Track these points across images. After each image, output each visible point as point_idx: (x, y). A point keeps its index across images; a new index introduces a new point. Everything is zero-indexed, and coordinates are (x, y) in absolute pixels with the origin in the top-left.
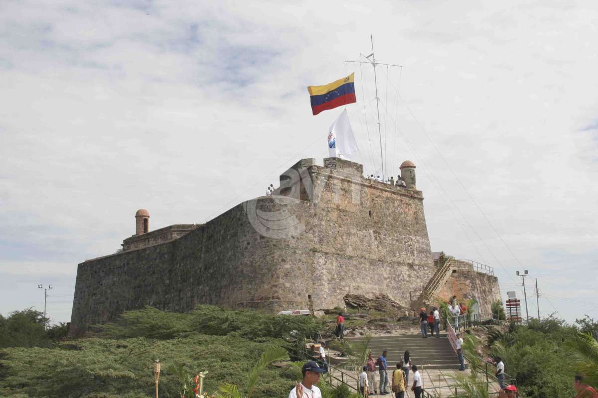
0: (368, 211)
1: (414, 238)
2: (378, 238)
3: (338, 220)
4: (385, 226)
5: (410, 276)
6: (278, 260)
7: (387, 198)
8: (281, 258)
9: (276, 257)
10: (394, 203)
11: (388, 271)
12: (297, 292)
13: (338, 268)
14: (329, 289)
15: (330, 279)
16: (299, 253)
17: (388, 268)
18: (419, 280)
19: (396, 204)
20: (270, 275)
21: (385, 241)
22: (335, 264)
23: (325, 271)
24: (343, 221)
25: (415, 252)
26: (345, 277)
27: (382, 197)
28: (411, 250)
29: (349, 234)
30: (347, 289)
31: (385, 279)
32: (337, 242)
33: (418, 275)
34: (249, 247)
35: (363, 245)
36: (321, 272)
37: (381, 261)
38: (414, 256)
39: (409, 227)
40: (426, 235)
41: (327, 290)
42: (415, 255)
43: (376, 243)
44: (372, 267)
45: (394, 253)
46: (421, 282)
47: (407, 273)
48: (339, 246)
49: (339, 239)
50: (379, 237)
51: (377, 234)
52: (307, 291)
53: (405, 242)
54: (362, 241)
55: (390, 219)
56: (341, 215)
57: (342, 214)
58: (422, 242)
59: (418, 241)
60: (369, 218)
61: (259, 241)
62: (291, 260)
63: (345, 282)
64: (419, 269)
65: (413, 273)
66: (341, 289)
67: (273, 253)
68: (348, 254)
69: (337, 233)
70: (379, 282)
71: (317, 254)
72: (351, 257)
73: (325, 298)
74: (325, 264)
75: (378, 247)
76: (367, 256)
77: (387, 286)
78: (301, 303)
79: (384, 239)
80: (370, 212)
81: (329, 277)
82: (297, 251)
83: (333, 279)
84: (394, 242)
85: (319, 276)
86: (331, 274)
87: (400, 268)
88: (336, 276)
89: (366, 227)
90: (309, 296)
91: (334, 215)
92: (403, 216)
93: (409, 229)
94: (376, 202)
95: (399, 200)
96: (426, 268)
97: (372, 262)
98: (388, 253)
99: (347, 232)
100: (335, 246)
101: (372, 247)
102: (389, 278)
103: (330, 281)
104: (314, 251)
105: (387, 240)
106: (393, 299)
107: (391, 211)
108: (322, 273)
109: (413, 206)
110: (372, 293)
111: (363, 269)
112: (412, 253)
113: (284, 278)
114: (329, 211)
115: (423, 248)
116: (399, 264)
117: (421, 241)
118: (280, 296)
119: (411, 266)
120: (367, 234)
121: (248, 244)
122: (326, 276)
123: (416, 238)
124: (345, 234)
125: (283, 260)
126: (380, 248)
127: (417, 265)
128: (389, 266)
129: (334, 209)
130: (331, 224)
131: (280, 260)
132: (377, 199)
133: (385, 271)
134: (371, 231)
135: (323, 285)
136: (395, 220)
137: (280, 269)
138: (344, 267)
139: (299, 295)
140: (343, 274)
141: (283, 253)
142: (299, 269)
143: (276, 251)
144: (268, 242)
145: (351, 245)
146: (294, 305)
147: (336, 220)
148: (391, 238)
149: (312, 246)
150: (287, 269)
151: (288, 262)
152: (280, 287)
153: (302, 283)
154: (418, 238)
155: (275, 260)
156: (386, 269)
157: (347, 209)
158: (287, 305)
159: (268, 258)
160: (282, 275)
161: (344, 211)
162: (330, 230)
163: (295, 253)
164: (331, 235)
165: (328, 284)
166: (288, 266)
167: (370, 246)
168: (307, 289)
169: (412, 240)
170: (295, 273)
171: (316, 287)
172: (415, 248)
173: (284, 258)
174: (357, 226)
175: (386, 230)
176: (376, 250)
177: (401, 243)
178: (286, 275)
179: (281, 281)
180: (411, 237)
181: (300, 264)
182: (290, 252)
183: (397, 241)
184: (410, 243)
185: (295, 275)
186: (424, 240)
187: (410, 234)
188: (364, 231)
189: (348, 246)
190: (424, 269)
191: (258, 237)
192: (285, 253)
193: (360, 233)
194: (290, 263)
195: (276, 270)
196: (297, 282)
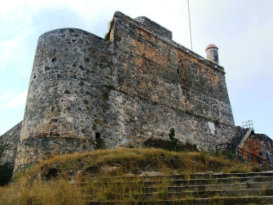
0: (176, 68)
2: (186, 94)
3: (142, 66)
4: (193, 85)
5: (216, 132)
6: (62, 92)
7: (195, 64)
8: (65, 90)
9: (59, 89)
10: (200, 69)
11: (195, 124)
12: (80, 128)
13: (140, 112)
14: (127, 130)
15: (128, 120)
16: (87, 85)
18: (223, 137)
19: (203, 71)
20: (50, 108)
21: (193, 98)
23: (122, 111)
24: (149, 69)
25: (220, 113)
26: (148, 122)
27: (190, 62)
28: (217, 111)
29: (155, 83)
30: (150, 133)
31: (193, 130)
32: (140, 87)
33: (223, 132)
35: (170, 97)
36: (116, 110)
37: (189, 114)
38: (219, 116)
40: (228, 102)
41: (124, 132)
42: (221, 116)
43: (184, 97)
44: (179, 118)
45: (201, 110)
46: (226, 138)
47: (214, 129)
48: (143, 91)
49: (144, 84)
50: (187, 93)
51: (185, 90)
52: (94, 128)
53: (211, 104)
54: (169, 92)
55: (198, 81)
56: (146, 64)
58: (225, 107)
59: (222, 105)
60: (177, 75)
61: (44, 72)
62: (76, 92)
63: (148, 127)
64: (223, 127)
65: (219, 130)
66: (142, 133)
67: (57, 85)
68: (154, 100)
69: (141, 78)
71: (112, 91)
72: (155, 104)
73: (120, 140)
74: (122, 104)
75: (185, 102)
76: (174, 106)
77: (195, 137)
78: (84, 141)
79: (192, 96)
80: (178, 70)
81: (128, 118)
82: (85, 83)
83: (133, 121)
84: (201, 101)
85: (114, 115)
86: (131, 116)
87: (207, 124)
88: (136, 118)
89: (173, 81)
90: (98, 135)
91: (139, 61)
92: (209, 82)
93: (214, 93)
94: (184, 63)
95: (205, 68)
96: (229, 128)
97: (179, 113)
98: (195, 109)
99: (153, 80)
100: (138, 90)
101: (180, 100)
102: (196, 130)
104: (111, 88)
105: (194, 97)
107: (198, 75)
108: (118, 112)
109: (218, 77)
111: (170, 117)
112: (218, 113)
113: (67, 111)
114: (132, 56)
115: (226, 112)
116: (206, 119)
117: (224, 105)
118: (60, 132)
119: (217, 123)
120: (175, 88)
122: (124, 117)
123: (220, 102)
124: (150, 82)
125: (67, 92)
126: (188, 103)
127: (222, 123)
128: (196, 120)
129: (139, 56)
130: (135, 68)
131: (63, 92)
132: (185, 61)
133: (192, 124)
134: (179, 86)
135: (118, 124)
136: (202, 83)
137: (62, 101)
138: (147, 111)
139: (83, 131)
140: (145, 118)
141: (68, 85)
142: (86, 102)
143: (60, 82)
144: (53, 72)
145: (157, 93)
146: (75, 143)
147: (140, 66)
148: (198, 97)
149: (108, 82)
150: (71, 101)
151: (72, 94)
152: (60, 122)
153: (88, 118)
154: (222, 102)
155: (58, 92)
156: (193, 122)
157: (154, 60)
158: (66, 142)
159: (51, 90)
160: (64, 108)
161: (150, 61)
162: (133, 74)
163: (82, 84)
164: (133, 78)
165: (126, 125)
166: (72, 98)
167: (177, 98)
168: (94, 125)
169: (217, 103)
170: (80, 106)
171: (108, 125)
172: (219, 110)
173: (69, 89)
174: (164, 77)
175: (193, 88)
176: (184, 104)
177: (208, 103)
178: (69, 109)
179: (63, 115)
180: (216, 100)
181: (88, 98)
182: (76, 83)
183: (204, 100)
184: (215, 104)
185: (80, 109)
186: (227, 105)
187: (215, 97)
188: (172, 85)
189: (154, 93)
190: (228, 128)
191: (43, 69)
192: (71, 84)
193: (167, 85)
194: (75, 95)
195: (57, 103)
196: (82, 116)
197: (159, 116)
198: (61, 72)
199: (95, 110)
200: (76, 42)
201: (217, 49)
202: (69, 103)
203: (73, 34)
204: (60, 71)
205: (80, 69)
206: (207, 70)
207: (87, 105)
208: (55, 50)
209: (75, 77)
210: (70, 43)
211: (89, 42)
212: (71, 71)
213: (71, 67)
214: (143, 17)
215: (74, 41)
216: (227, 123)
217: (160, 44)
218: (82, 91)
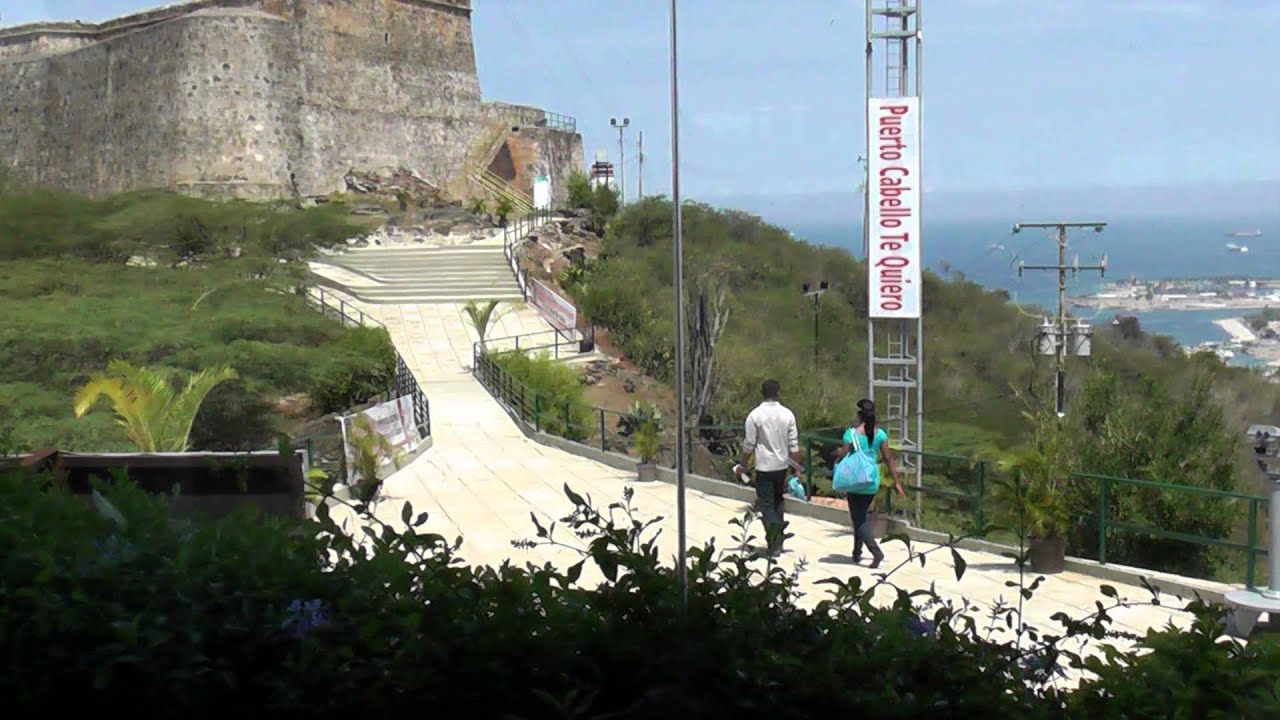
0: (383, 34)
1: (453, 76)
2: (398, 78)
3: (336, 49)
4: (410, 58)
5: (445, 138)
6: (244, 117)
8: (248, 114)
9: (240, 112)
10: (424, 19)
11: (412, 132)
12: (273, 170)
13: (337, 130)
14: (322, 162)
15: (324, 147)
16: (275, 107)
17: (413, 127)
18: (459, 145)
19: (428, 21)
20: (230, 141)
21: (409, 83)
22: (331, 122)
23: (315, 135)
24: (345, 51)
25: (456, 99)
26: (347, 144)
27: (408, 10)
28: (449, 96)
29: (353, 74)
30: (350, 162)
31: (408, 144)
32: (334, 87)
33: (459, 135)
34: (195, 92)
35: (374, 90)
36: (309, 136)
37: (403, 115)
38: (453, 105)
39: (447, 58)
41: (319, 165)
42: (456, 104)
43: (395, 85)
44: (387, 127)
45: (422, 101)
47: (442, 133)
48: (337, 93)
49: (337, 79)
50: (400, 76)
51: (397, 72)
52: (289, 168)
53: (440, 84)
54: (373, 84)
55: (418, 45)
56: (340, 42)
57: (341, 39)
58: (467, 82)
59: (461, 81)
60: (385, 45)
61: (212, 84)
62: (263, 118)
63: (347, 152)
64: (460, 126)
65: (450, 132)
66: (340, 163)
67: (235, 106)
68: (352, 105)
69: (335, 71)
70: (398, 149)
71: (303, 108)
72: (354, 112)
73: (316, 178)
74: (316, 124)
75: (397, 93)
76: (380, 108)
77: (411, 155)
78: (280, 187)
79: (408, 78)
80: (386, 36)
81: (323, 144)
82: (273, 103)
83: (328, 148)
84: (423, 84)
85: (308, 143)
86: (326, 139)
87: (431, 127)
88: (332, 142)
89: (379, 61)
90: (293, 176)
91: (330, 42)
92: (438, 39)
93: (446, 60)
94: (396, 19)
97: (388, 118)
98: (412, 101)
99: (350, 70)
100: (331, 93)
101: (389, 93)
102: (414, 142)
103: (323, 150)
104: (300, 102)
105: (411, 81)
106: (419, 176)
107: (419, 32)
108: (312, 138)
109: (455, 23)
110: (388, 167)
111: (374, 129)
112: (451, 100)
113: (254, 146)
114: (322, 36)
115: (468, 92)
116: (430, 118)
117: (464, 80)
118: (248, 176)
119: (448, 122)
120: (381, 72)
121: (194, 88)
122: (318, 143)
123: (457, 76)
124: (347, 74)
125: (252, 118)
126: (401, 94)
127: (457, 120)
128: (414, 123)
129: (331, 32)
130: (326, 57)
131: (247, 118)
133: (407, 132)
134: (388, 68)
135: (313, 156)
136: (426, 46)
137: (246, 131)
138: (345, 126)
139: (277, 173)
140: (343, 138)
141: (252, 106)
142: (277, 132)
143: (239, 102)
145: (356, 91)
146: (270, 190)
147: (333, 49)
148: (418, 77)
149: (297, 93)
150: (258, 132)
151: (259, 120)
152: (247, 161)
153: (281, 155)
154: (460, 75)
155: (239, 117)
156: (409, 129)
157: (351, 31)
158: (259, 190)
159: (228, 114)
160: (250, 140)
161: (345, 35)
162: (324, 67)
163: (269, 106)
164: (324, 75)
165: (321, 155)
166: (259, 127)
167: (385, 91)
168: (289, 164)
169: (451, 78)
170: (270, 138)
171: (303, 160)
172: (455, 92)
173: (253, 114)
174: (366, 57)
175: (410, 63)
176: (395, 98)
177: (433, 83)
178: (256, 142)
179: (249, 151)
180: (450, 74)
181: (278, 125)
182: (262, 104)
183: (427, 81)
184: (448, 83)
185: (269, 143)
186: (470, 79)
187: (448, 68)
188: (377, 68)
189: (351, 93)
190: (468, 126)
191: (211, 79)
192: (255, 106)
193: (370, 71)
194: (263, 122)
195: (239, 133)
196: (274, 153)
197: (360, 130)
198: (239, 87)
199: (287, 141)
202: (256, 135)
203: (250, 26)
204: (237, 85)
205: (264, 82)
206: (436, 15)
207: (278, 136)
209: (259, 95)
210: (247, 41)
211: (271, 35)
212: (253, 86)
213: (253, 80)
215: (252, 37)
218: (270, 117)
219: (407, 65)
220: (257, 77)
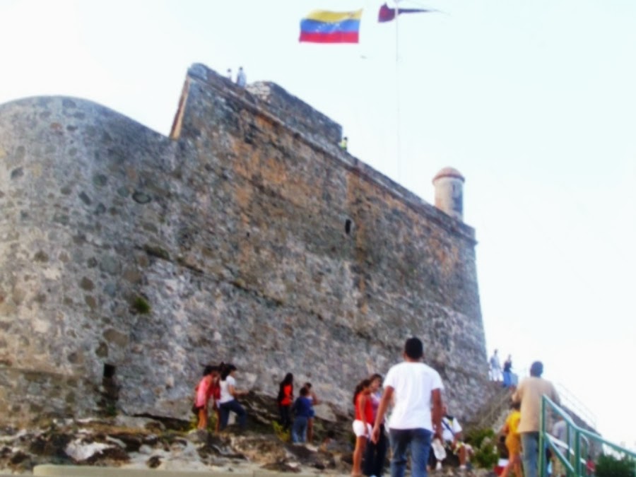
0: (343, 218)
1: (451, 313)
2: (362, 285)
3: (250, 206)
4: (384, 266)
6: (28, 255)
7: (395, 212)
8: (36, 250)
9: (23, 247)
10: (410, 227)
12: (65, 350)
13: (230, 320)
14: (189, 364)
15: (196, 339)
16: (92, 243)
19: (416, 231)
21: (380, 298)
23: (181, 315)
24: (268, 215)
25: (452, 343)
26: (249, 347)
27: (385, 206)
28: (443, 336)
29: (279, 251)
30: (251, 377)
32: (239, 257)
33: (453, 391)
35: (318, 289)
36: (165, 311)
37: (365, 336)
38: (448, 349)
39: (442, 288)
40: (476, 316)
41: (181, 368)
42: (452, 349)
43: (356, 294)
44: (336, 344)
45: (400, 331)
46: (460, 407)
48: (245, 269)
50: (366, 284)
51: (361, 277)
52: (102, 350)
53: (430, 316)
54: (318, 278)
55: (399, 256)
56: (261, 200)
58: (468, 328)
60: (345, 235)
62: (64, 258)
63: (247, 359)
64: (457, 379)
67: (17, 236)
68: (271, 294)
69: (244, 235)
71: (160, 263)
73: (168, 387)
74: (184, 296)
75: (359, 305)
76: (327, 315)
79: (379, 292)
80: (348, 223)
81: (195, 334)
82: (90, 237)
85: (159, 323)
86: (204, 328)
88: (218, 336)
89: (332, 251)
90: (109, 370)
91: (241, 193)
92: (430, 260)
93: (441, 291)
94: (365, 208)
95: (423, 226)
96: (473, 381)
97: (338, 332)
98: (385, 325)
99: (274, 243)
100: (231, 265)
101: (345, 301)
105: (384, 296)
108: (170, 317)
109: (455, 250)
110: (330, 405)
111: (310, 341)
112: (445, 342)
113: (35, 305)
114: (225, 178)
115: (470, 340)
117: (466, 323)
118: (14, 357)
120: (333, 267)
122: (183, 329)
123: (455, 316)
124: (268, 247)
125: (41, 257)
126: (367, 308)
128: (384, 354)
129: (245, 178)
130: (229, 210)
131: (32, 255)
132: (369, 203)
134: (347, 265)
135: (166, 347)
136: (411, 261)
137: (27, 278)
138: (251, 320)
139: (73, 358)
140: (243, 336)
141: (46, 238)
142: (87, 285)
143: (26, 229)
144: (10, 204)
145: (284, 278)
146: (48, 385)
147: (245, 204)
148: (396, 296)
149: (152, 239)
150: (47, 281)
151: (53, 261)
152: (17, 331)
153: (87, 326)
154: (460, 316)
155: (19, 255)
156: (374, 359)
157: (284, 192)
158: (24, 383)
160: (30, 295)
161: (273, 194)
162: (223, 222)
163: (80, 239)
164: (222, 234)
165: (188, 350)
166: (53, 273)
167: (339, 295)
168: (103, 345)
169: (446, 315)
170: (70, 293)
171: (140, 347)
172: (452, 334)
173: (46, 250)
174: (307, 239)
175: (385, 274)
176: (355, 310)
177: (420, 313)
178: (41, 299)
179: (24, 313)
180: (446, 309)
181: (93, 274)
182: (65, 235)
183: (411, 306)
184: (441, 320)
185: (68, 301)
186: (473, 324)
187: (443, 302)
188: (327, 258)
189: (274, 276)
190: (468, 383)
192: (52, 237)
193: (314, 259)
194: (62, 264)
195: (13, 282)
196: (73, 320)
197: (281, 335)
198: (31, 206)
199: (107, 306)
200: (77, 132)
201: (463, 179)
202: (43, 285)
203: (71, 111)
204: (27, 202)
205: (78, 201)
206: (428, 230)
207: (87, 293)
208: (21, 149)
209: (64, 220)
210: (61, 134)
211: (112, 135)
212: (57, 206)
213: (58, 194)
214: (267, 84)
215: (71, 128)
216: (467, 369)
217: (306, 153)
218: (79, 257)
219: (380, 274)
220: (66, 191)
